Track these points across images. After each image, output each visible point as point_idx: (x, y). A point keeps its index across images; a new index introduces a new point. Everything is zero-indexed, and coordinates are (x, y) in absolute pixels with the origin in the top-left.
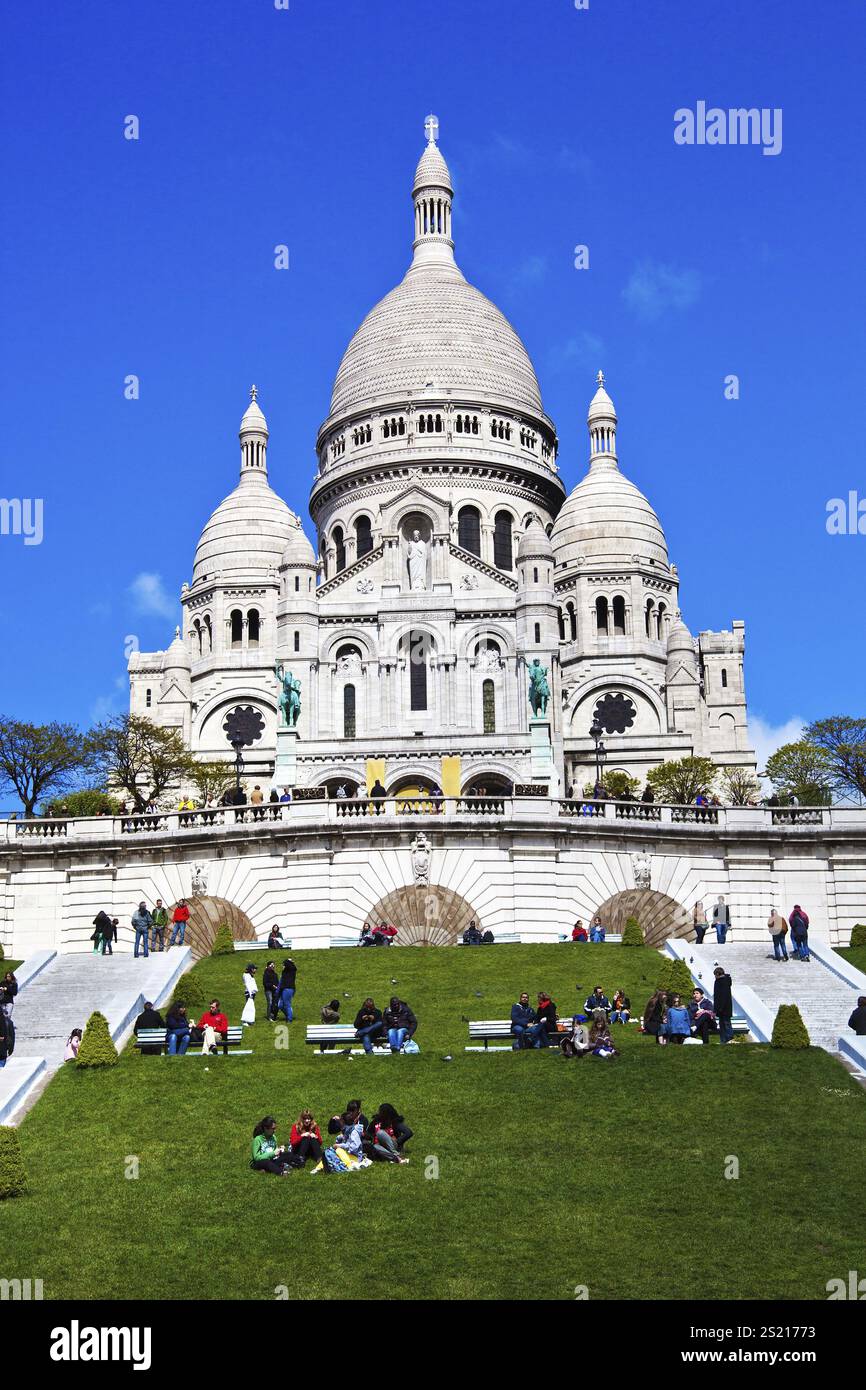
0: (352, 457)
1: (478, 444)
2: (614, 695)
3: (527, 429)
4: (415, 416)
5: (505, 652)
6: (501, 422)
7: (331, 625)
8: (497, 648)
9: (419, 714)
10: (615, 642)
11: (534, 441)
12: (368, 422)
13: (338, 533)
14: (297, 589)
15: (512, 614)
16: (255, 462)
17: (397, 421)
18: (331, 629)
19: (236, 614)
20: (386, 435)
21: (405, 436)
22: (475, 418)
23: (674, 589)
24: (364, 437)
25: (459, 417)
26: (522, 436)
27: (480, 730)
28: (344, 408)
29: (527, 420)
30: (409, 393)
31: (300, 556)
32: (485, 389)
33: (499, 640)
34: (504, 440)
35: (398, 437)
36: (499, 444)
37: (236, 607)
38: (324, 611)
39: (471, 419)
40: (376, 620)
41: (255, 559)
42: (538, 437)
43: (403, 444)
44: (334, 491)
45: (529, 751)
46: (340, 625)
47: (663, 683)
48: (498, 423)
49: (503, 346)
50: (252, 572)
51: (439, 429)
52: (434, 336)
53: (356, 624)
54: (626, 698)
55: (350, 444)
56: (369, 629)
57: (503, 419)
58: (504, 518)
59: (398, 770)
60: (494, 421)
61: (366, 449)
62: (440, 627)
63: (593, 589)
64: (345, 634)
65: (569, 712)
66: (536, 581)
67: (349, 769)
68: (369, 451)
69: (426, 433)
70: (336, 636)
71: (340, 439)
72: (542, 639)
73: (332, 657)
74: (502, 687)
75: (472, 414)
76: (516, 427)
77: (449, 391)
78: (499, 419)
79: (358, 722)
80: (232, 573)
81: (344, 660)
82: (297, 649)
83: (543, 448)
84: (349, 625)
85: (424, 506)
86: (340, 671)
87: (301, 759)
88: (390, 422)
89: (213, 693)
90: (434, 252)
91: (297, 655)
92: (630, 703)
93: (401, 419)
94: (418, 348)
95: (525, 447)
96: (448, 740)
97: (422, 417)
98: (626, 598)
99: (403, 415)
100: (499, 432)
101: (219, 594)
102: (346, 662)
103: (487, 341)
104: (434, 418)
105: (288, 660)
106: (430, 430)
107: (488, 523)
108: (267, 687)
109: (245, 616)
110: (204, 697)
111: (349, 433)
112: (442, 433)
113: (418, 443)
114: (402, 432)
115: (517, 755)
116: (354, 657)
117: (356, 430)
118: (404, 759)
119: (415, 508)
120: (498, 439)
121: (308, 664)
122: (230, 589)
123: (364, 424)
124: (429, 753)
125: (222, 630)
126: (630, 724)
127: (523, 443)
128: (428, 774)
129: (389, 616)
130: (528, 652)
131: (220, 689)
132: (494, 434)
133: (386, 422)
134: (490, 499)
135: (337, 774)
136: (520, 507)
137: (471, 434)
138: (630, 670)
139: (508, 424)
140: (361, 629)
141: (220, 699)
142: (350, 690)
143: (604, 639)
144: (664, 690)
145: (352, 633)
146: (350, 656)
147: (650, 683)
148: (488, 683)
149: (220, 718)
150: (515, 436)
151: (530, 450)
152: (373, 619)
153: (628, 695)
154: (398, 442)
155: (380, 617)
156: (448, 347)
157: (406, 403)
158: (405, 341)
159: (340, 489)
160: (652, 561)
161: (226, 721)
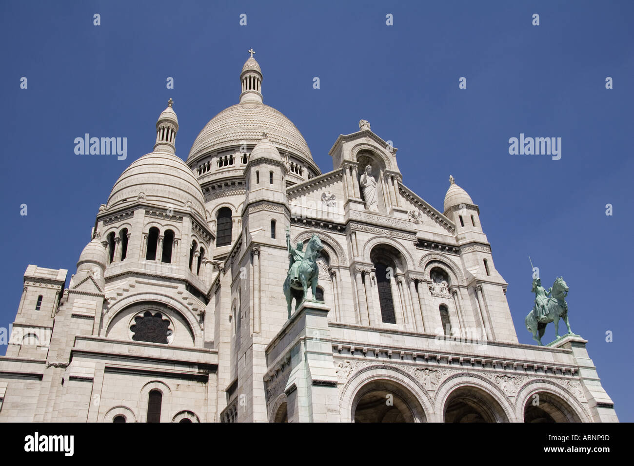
0: (218, 172)
5: (454, 281)
7: (301, 225)
8: (448, 278)
14: (271, 182)
15: (457, 249)
18: (300, 228)
19: (154, 232)
25: (292, 163)
33: (448, 270)
37: (154, 226)
40: (346, 229)
41: (174, 193)
45: (576, 372)
46: (309, 227)
50: (171, 201)
52: (273, 120)
53: (324, 229)
56: (339, 236)
59: (453, 377)
62: (405, 246)
66: (474, 225)
70: (306, 237)
72: (492, 273)
74: (456, 313)
77: (287, 147)
80: (154, 198)
82: (274, 237)
84: (318, 229)
85: (376, 148)
89: (126, 294)
91: (274, 242)
101: (141, 211)
105: (266, 245)
108: (179, 298)
109: (162, 234)
110: (115, 296)
115: (567, 375)
119: (369, 147)
122: (151, 210)
124: (483, 360)
125: (138, 243)
129: (360, 227)
130: (484, 282)
131: (132, 291)
140: (329, 234)
141: (131, 300)
145: (322, 237)
148: (444, 307)
149: (128, 320)
152: (340, 228)
155: (350, 227)
156: (282, 128)
158: (256, 118)
159: (207, 190)
161: (134, 322)
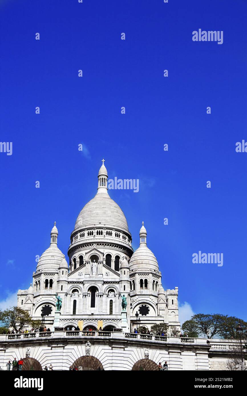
0: (79, 240)
1: (112, 238)
2: (144, 305)
3: (124, 235)
4: (96, 231)
5: (116, 293)
6: (118, 233)
7: (71, 284)
8: (114, 292)
9: (93, 308)
10: (145, 291)
11: (126, 238)
12: (84, 232)
13: (75, 260)
14: (63, 274)
15: (118, 283)
16: (54, 241)
17: (91, 232)
18: (71, 285)
19: (47, 280)
20: (88, 235)
21: (93, 236)
22: (111, 232)
23: (160, 278)
24: (82, 236)
25: (107, 231)
26: (123, 237)
27: (109, 313)
28: (78, 228)
29: (124, 233)
30: (95, 225)
31: (64, 265)
32: (114, 225)
33: (114, 289)
34: (118, 238)
35: (91, 236)
36: (117, 239)
37: (47, 278)
38: (69, 280)
39: (110, 232)
40: (83, 283)
41: (53, 266)
42: (127, 237)
43: (93, 238)
44: (74, 249)
45: (121, 320)
46: (73, 284)
47: (157, 303)
48: (117, 233)
49: (119, 214)
50: (52, 269)
51: (102, 234)
52: (102, 211)
53: (77, 284)
54: (147, 306)
55: (79, 237)
56: (81, 285)
57: (118, 232)
58: (117, 258)
59: (86, 323)
60: (116, 233)
61: (83, 239)
62: (99, 285)
63: (139, 277)
64: (75, 286)
65: (132, 309)
66: (125, 274)
67: (73, 323)
68: (84, 239)
69: (98, 235)
70: (72, 287)
71: (77, 236)
72: (125, 289)
73: (71, 292)
74: (115, 302)
75: (110, 231)
76: (121, 234)
77: (105, 225)
78: (117, 232)
79: (77, 310)
80: (46, 269)
81: (74, 293)
82: (62, 290)
83: (128, 240)
84: (76, 284)
85: (97, 254)
86: (73, 296)
87: (61, 320)
88: (89, 232)
89: (39, 301)
90: (102, 191)
91: (62, 291)
92: (148, 308)
93: (92, 231)
94: (97, 214)
95: (124, 240)
96: (100, 316)
97: (98, 231)
98: (148, 280)
99: (93, 230)
100: (117, 235)
101: (43, 275)
102: (74, 294)
103: (115, 213)
104: (101, 231)
105: (59, 293)
106: (100, 234)
107: (113, 258)
108: (54, 300)
109: (49, 281)
110: (36, 302)
111: (79, 234)
112: (103, 235)
113: (96, 237)
114: (92, 235)
115: (118, 321)
116: (77, 292)
117: (81, 234)
118: (88, 321)
119: (94, 254)
120: (117, 237)
121: (64, 294)
122: (46, 274)
123: (83, 232)
124: (95, 319)
125: (43, 285)
126: (148, 313)
127: (123, 238)
128: (94, 325)
129: (86, 282)
130: (122, 293)
131: (41, 300)
132: (116, 236)
133: (88, 232)
134: (114, 252)
135: (70, 324)
136: (122, 255)
137: (110, 236)
138: (148, 299)
139: (119, 234)
140: (79, 285)
141: (41, 303)
142: (75, 302)
143: (142, 290)
144: (157, 304)
145: (76, 286)
146: (76, 292)
147: (153, 302)
148: (111, 301)
149: (40, 308)
150: (121, 237)
151: (125, 240)
152: (82, 283)
153: (148, 305)
154: (91, 237)
155: (84, 282)
156: (105, 214)
157: (94, 227)
158: (94, 212)
159: (76, 249)
160: (155, 270)
161: (42, 309)
